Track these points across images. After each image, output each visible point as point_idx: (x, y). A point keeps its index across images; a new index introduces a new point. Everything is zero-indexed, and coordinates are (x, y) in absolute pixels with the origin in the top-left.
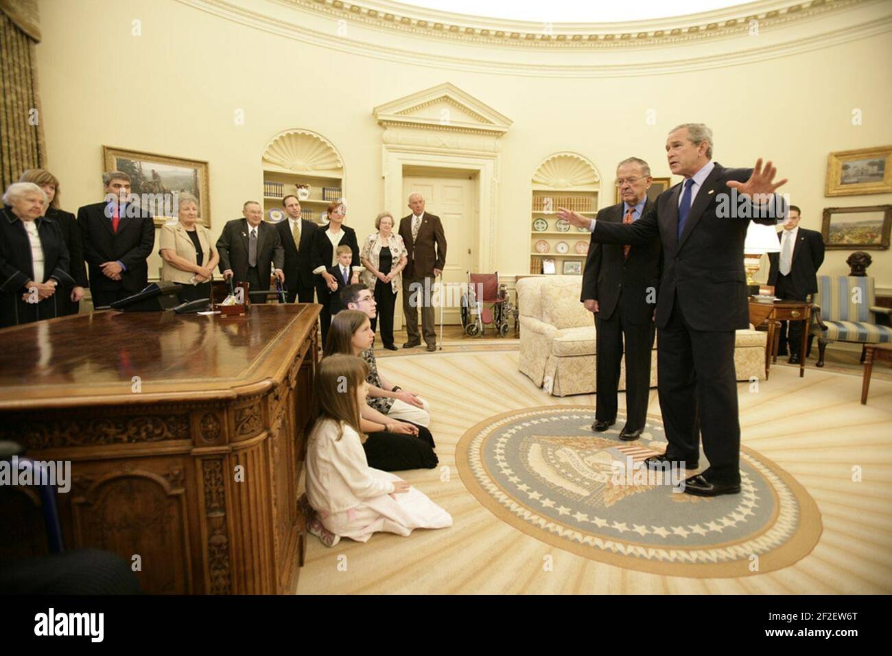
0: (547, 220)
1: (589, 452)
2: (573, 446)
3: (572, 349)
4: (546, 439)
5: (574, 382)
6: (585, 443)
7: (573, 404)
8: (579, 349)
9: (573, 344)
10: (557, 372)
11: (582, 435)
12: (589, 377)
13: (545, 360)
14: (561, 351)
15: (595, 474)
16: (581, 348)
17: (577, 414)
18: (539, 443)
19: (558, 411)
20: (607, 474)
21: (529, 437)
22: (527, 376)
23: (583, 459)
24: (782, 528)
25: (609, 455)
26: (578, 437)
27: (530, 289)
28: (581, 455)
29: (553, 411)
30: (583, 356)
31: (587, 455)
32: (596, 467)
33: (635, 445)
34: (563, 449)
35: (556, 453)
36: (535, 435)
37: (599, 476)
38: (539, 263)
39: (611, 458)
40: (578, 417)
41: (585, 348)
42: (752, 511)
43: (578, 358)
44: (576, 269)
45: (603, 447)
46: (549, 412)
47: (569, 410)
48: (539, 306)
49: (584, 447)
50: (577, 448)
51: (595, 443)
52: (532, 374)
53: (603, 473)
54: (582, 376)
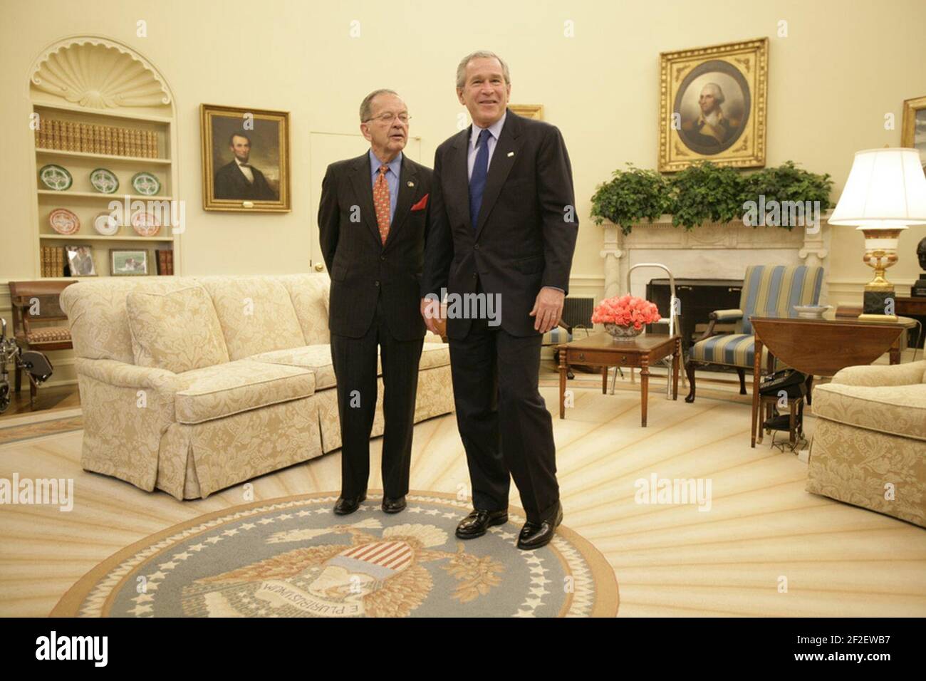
0: (70, 170)
1: (307, 576)
2: (277, 575)
3: (214, 408)
4: (222, 580)
5: (221, 467)
6: (295, 564)
7: (230, 506)
8: (226, 404)
9: (215, 398)
10: (190, 454)
11: (279, 553)
12: (246, 451)
13: (158, 437)
14: (194, 413)
15: (340, 606)
16: (229, 402)
17: (248, 520)
18: (214, 589)
19: (211, 524)
20: (356, 599)
21: (190, 585)
22: (113, 478)
23: (305, 589)
24: (582, 586)
25: (342, 570)
26: (275, 557)
27: (98, 304)
28: (298, 584)
29: (203, 527)
30: (232, 416)
31: (309, 581)
32: (334, 595)
33: (366, 542)
34: (264, 584)
35: (256, 595)
36: (198, 578)
37: (347, 606)
38: (60, 255)
39: (345, 572)
40: (252, 525)
41: (236, 401)
42: (547, 578)
43: (225, 421)
44: (137, 265)
45: (323, 561)
46: (194, 530)
47: (228, 518)
48: (121, 337)
49: (295, 570)
50: (284, 576)
51: (308, 559)
52: (125, 470)
53: (350, 599)
54: (234, 451)
